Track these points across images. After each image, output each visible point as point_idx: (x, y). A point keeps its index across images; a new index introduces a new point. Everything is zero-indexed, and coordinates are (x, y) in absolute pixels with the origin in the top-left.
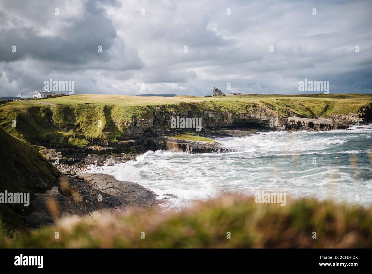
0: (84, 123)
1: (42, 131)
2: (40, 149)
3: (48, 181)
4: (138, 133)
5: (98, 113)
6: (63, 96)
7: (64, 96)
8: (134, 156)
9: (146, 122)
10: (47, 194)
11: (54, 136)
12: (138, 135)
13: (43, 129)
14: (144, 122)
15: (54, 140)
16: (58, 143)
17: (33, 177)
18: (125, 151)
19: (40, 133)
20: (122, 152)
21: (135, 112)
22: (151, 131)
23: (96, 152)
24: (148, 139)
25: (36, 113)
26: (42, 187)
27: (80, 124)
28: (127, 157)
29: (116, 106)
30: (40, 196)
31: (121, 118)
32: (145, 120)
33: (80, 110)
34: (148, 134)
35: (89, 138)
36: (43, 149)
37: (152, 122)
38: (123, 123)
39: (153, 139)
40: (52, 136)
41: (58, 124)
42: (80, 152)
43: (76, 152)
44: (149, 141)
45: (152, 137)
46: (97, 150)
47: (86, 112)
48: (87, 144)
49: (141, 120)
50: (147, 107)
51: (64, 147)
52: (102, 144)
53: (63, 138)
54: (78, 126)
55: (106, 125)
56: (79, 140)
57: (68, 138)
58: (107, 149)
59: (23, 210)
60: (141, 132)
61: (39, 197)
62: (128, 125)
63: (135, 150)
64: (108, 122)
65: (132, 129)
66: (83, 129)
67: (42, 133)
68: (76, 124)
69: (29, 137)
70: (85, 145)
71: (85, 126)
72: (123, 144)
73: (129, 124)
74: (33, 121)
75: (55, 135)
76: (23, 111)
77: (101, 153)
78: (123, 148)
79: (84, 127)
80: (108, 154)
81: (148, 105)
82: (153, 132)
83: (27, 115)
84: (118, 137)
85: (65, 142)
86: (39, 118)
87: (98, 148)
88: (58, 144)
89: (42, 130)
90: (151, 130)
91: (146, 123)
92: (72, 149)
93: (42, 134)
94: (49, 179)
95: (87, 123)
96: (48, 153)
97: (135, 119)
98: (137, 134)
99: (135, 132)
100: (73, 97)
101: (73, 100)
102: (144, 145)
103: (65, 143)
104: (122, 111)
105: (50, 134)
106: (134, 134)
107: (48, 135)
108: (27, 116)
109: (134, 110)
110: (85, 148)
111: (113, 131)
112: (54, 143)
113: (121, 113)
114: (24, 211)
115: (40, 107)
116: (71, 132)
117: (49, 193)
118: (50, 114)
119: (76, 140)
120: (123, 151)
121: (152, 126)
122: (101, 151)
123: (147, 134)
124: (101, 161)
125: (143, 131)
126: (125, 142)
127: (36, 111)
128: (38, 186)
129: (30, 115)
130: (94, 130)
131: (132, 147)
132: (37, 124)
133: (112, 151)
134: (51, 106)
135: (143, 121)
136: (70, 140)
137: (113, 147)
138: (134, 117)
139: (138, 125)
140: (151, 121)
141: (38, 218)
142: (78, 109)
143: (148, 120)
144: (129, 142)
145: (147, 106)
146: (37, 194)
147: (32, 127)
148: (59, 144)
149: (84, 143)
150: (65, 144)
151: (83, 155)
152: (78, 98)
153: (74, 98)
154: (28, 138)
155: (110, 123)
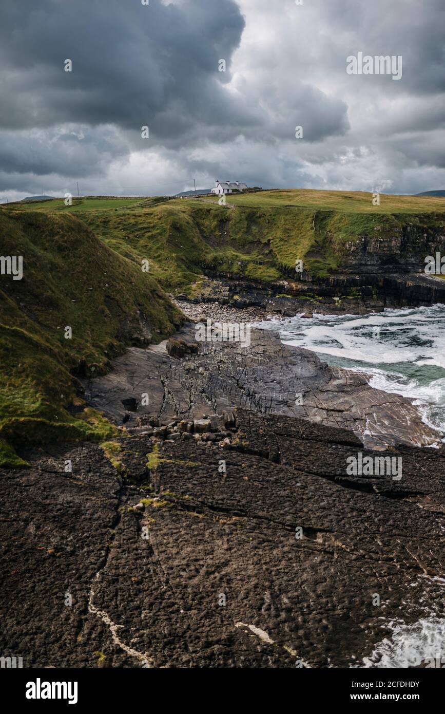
0: (278, 240)
1: (208, 251)
2: (198, 279)
3: (158, 331)
4: (369, 263)
5: (303, 223)
6: (258, 191)
7: (260, 191)
8: (354, 304)
9: (386, 245)
10: (147, 351)
11: (226, 259)
12: (369, 268)
13: (209, 247)
14: (382, 245)
15: (225, 267)
16: (231, 271)
17: (130, 321)
18: (340, 295)
19: (204, 253)
20: (334, 296)
21: (367, 225)
22: (397, 262)
23: (290, 291)
24: (387, 276)
25: (204, 219)
26: (142, 338)
27: (271, 241)
28: (341, 305)
29: (337, 212)
30: (134, 352)
31: (341, 236)
32: (385, 241)
33: (273, 217)
34: (391, 266)
35: (282, 266)
36: (203, 279)
37: (399, 245)
38: (344, 245)
39: (396, 277)
40: (221, 259)
41: (235, 239)
42: (263, 289)
43: (256, 288)
44: (388, 279)
45: (396, 272)
46: (292, 289)
47: (283, 222)
48: (277, 276)
49: (377, 241)
50: (393, 217)
51: (239, 279)
52: (302, 279)
53: (239, 263)
54: (268, 244)
55: (312, 246)
56: (265, 269)
57: (248, 264)
58: (308, 289)
59: (93, 369)
60: (375, 263)
61: (132, 353)
62: (353, 248)
63: (360, 295)
64: (318, 240)
65: (358, 257)
66: (274, 250)
67: (207, 253)
68: (264, 241)
69: (184, 258)
70: (273, 279)
71: (279, 244)
72: (337, 282)
73: (354, 246)
74: (196, 232)
75: (227, 257)
76: (182, 215)
77: (297, 293)
78: (337, 289)
79: (276, 247)
80: (309, 296)
81: (397, 212)
82: (400, 264)
83: (188, 223)
84: (331, 268)
85: (242, 271)
86: (206, 227)
87: (293, 285)
88: (229, 272)
89: (207, 249)
90: (396, 260)
91: (385, 247)
92: (251, 284)
93: (207, 255)
94: (160, 328)
95: (282, 240)
96: (209, 286)
97: (365, 238)
98: (366, 265)
99: (363, 262)
100: (272, 194)
101: (270, 200)
102: (378, 287)
103: (241, 273)
104: (345, 223)
105: (220, 256)
106: (361, 265)
107: (216, 257)
108: (186, 224)
109: (366, 222)
110: (273, 283)
111: (325, 258)
112: (223, 272)
113: (343, 226)
114: (94, 371)
115: (211, 209)
116: (254, 255)
117: (151, 350)
118: (224, 222)
119: (260, 268)
120: (336, 295)
121: (398, 252)
122: (297, 290)
123: (388, 268)
124: (293, 308)
125: (380, 261)
126: (342, 278)
127: (203, 217)
128: (135, 336)
129: (192, 222)
130: (291, 253)
131: (353, 289)
132: (201, 238)
133: (316, 292)
134: (229, 209)
135: (381, 242)
136: (251, 266)
137: (319, 285)
138: (365, 234)
139: (370, 249)
140: (395, 243)
141: (110, 383)
142: (271, 215)
143: (391, 241)
144: (349, 279)
145: (393, 215)
146: (132, 349)
147: (193, 242)
148: (232, 273)
149: (272, 274)
150: (241, 275)
151: (267, 295)
152: (280, 196)
153: (273, 196)
154: (182, 260)
155: (321, 243)
